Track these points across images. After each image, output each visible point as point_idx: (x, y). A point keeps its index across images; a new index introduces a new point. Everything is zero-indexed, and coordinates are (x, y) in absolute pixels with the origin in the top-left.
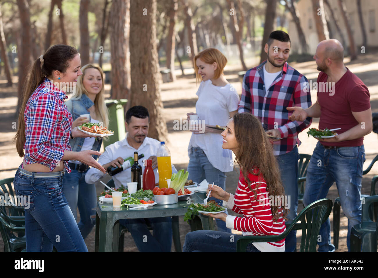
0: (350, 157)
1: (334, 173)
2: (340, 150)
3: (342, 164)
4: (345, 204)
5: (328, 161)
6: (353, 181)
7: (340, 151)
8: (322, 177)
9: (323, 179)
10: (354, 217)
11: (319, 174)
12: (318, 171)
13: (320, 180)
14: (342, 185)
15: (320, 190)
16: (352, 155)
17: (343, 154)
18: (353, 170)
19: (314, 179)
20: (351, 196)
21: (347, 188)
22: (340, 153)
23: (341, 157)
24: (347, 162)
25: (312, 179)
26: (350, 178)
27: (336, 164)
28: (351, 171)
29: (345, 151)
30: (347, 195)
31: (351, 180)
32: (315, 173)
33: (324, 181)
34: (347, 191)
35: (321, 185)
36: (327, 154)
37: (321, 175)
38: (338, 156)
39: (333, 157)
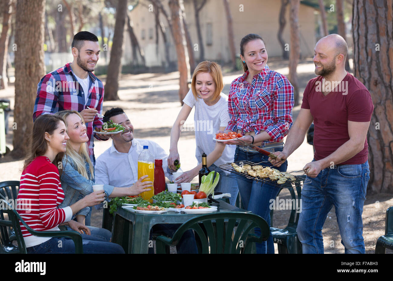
0: (353, 176)
1: (333, 195)
2: (342, 168)
3: (344, 185)
4: (346, 232)
5: (326, 182)
6: (356, 204)
7: (341, 170)
8: (319, 200)
9: (320, 202)
10: (354, 247)
11: (316, 196)
12: (313, 192)
13: (317, 204)
14: (342, 209)
15: (317, 215)
16: (355, 174)
17: (346, 173)
18: (357, 191)
19: (310, 203)
20: (352, 222)
21: (349, 213)
22: (341, 172)
23: (342, 176)
24: (350, 182)
25: (307, 202)
26: (353, 201)
27: (336, 185)
28: (355, 192)
29: (347, 169)
30: (348, 221)
31: (354, 203)
32: (311, 196)
33: (322, 205)
34: (348, 216)
35: (319, 209)
36: (326, 173)
37: (318, 197)
38: (339, 175)
39: (332, 176)
